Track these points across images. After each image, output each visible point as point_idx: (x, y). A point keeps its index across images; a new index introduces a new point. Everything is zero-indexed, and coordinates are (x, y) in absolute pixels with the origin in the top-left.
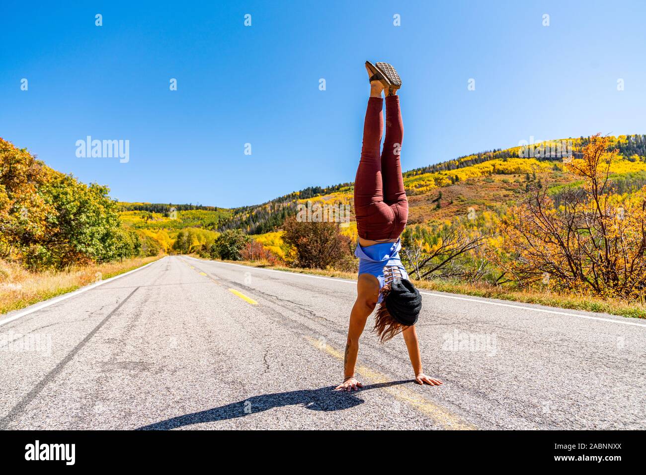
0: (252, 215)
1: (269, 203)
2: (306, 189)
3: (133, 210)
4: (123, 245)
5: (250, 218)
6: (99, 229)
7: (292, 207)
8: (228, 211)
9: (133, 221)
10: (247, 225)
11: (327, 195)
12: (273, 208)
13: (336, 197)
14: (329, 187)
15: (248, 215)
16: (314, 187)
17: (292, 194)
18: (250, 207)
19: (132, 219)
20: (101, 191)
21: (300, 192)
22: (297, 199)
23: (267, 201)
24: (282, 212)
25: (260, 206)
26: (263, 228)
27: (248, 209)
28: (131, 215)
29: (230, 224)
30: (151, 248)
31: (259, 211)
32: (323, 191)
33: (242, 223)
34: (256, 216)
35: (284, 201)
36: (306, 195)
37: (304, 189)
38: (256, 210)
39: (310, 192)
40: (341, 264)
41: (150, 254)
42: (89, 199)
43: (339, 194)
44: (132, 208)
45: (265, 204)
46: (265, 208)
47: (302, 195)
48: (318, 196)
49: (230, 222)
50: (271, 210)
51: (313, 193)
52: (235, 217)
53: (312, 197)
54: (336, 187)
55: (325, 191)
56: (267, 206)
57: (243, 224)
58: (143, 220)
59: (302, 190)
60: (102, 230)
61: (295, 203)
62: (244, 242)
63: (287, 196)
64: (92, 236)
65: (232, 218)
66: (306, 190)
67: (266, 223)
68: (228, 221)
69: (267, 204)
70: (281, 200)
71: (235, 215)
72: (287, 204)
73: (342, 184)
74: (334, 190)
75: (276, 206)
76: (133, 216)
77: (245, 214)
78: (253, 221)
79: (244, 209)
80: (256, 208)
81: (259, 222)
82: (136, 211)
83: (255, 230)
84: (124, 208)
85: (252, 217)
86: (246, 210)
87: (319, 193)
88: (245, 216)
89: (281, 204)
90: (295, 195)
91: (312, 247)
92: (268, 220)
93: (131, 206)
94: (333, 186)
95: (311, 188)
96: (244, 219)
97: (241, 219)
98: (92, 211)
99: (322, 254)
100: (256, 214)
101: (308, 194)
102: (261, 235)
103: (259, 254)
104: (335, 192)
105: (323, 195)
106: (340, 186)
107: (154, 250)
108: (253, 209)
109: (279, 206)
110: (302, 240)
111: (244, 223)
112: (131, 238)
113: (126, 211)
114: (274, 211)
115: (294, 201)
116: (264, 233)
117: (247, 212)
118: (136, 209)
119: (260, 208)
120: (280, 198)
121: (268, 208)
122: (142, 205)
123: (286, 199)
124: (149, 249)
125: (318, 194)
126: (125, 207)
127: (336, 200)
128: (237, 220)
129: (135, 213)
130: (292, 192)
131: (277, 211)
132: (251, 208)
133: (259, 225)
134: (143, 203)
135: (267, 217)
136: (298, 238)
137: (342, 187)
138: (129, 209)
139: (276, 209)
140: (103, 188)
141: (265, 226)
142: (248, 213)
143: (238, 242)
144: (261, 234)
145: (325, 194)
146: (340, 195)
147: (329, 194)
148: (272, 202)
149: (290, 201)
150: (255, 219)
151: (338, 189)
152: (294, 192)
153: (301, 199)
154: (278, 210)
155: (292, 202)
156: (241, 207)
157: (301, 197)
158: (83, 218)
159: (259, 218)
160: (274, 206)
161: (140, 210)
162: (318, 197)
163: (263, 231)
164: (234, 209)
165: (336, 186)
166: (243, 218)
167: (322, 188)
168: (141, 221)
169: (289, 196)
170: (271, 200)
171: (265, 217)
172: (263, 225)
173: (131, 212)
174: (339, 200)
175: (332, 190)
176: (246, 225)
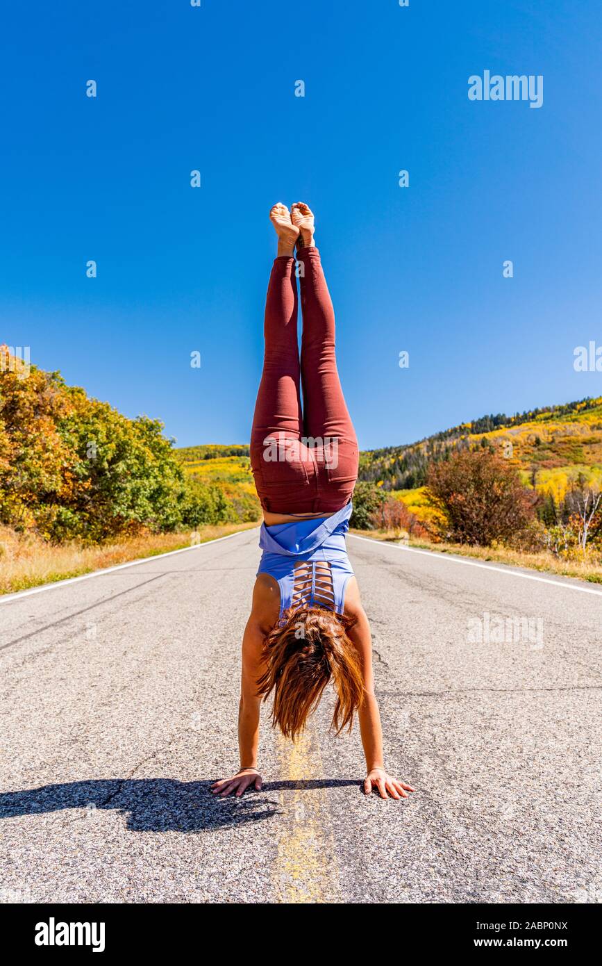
0: (399, 460)
1: (424, 441)
2: (481, 418)
3: (229, 456)
4: (192, 506)
5: (396, 464)
6: (146, 482)
7: (459, 446)
8: (364, 455)
9: (229, 471)
10: (392, 475)
11: (515, 428)
12: (430, 448)
13: (530, 429)
14: (518, 414)
15: (393, 461)
16: (495, 415)
17: (460, 427)
18: (396, 448)
19: (229, 469)
20: (151, 428)
21: (473, 423)
22: (468, 433)
23: (421, 439)
24: (445, 454)
25: (411, 446)
26: (416, 479)
27: (393, 451)
28: (227, 462)
29: (366, 473)
30: (250, 510)
31: (409, 453)
32: (509, 421)
33: (384, 473)
34: (405, 462)
35: (448, 438)
36: (483, 428)
37: (479, 419)
38: (404, 453)
39: (489, 423)
40: (522, 538)
41: (248, 518)
42: (129, 439)
43: (535, 425)
44: (229, 453)
45: (418, 443)
46: (419, 449)
47: (476, 428)
48: (501, 428)
49: (366, 471)
50: (428, 452)
51: (493, 425)
52: (374, 463)
53: (492, 430)
54: (531, 414)
55: (513, 420)
56: (421, 446)
57: (386, 474)
58: (243, 470)
59: (476, 420)
60: (150, 484)
61: (463, 440)
62: (378, 502)
63: (452, 430)
64: (136, 493)
65: (369, 465)
66: (482, 420)
67: (421, 472)
68: (363, 469)
69: (421, 443)
70: (442, 437)
71: (374, 460)
72: (450, 442)
73: (540, 409)
74: (526, 418)
75: (435, 446)
76: (230, 464)
77: (389, 459)
78: (401, 469)
79: (387, 451)
80: (405, 449)
81: (409, 470)
82: (233, 458)
83: (403, 482)
84: (217, 453)
85: (399, 464)
86: (390, 453)
87: (503, 424)
88: (388, 462)
89: (443, 443)
90: (465, 428)
91: (472, 509)
92: (423, 467)
93: (227, 450)
94: (524, 413)
95: (490, 416)
96: (387, 466)
97: (383, 467)
98: (134, 457)
99: (489, 521)
100: (405, 459)
101: (485, 426)
102: (412, 490)
103: (400, 519)
104: (529, 421)
105: (509, 427)
106: (537, 412)
107: (254, 513)
108: (400, 451)
109: (440, 446)
110: (455, 498)
111: (387, 472)
112: (212, 496)
113: (220, 457)
114: (432, 454)
115: (463, 437)
116: (418, 487)
117: (391, 456)
118: (233, 454)
119: (411, 450)
120: (441, 433)
121: (424, 450)
122: (241, 448)
123: (450, 435)
124: (248, 512)
125: (502, 426)
126: (219, 452)
127: (530, 435)
128: (377, 467)
129: (232, 460)
130: (460, 424)
131: (437, 454)
132: (398, 449)
133: (409, 476)
134: (243, 446)
135: (421, 463)
136: (448, 495)
137: (540, 413)
138: (224, 455)
139: (435, 450)
140: (154, 424)
141: (418, 476)
142: (393, 457)
143: (368, 501)
144: (412, 488)
145: (512, 426)
146: (537, 427)
147: (519, 424)
148: (429, 440)
149: (457, 438)
150: (403, 466)
151: (533, 417)
152: (463, 424)
153: (474, 434)
154: (438, 452)
155: (459, 439)
156: (382, 448)
157: (475, 432)
158: (121, 467)
159: (410, 464)
160: (432, 446)
161: (239, 456)
162: (500, 431)
163: (415, 485)
164: (372, 451)
165: (530, 411)
166: (385, 465)
167: (507, 417)
168: (241, 471)
169: (455, 430)
170: (427, 437)
171: (418, 463)
172: (416, 474)
173: (227, 459)
174: (535, 435)
175: (524, 419)
176: (390, 476)
